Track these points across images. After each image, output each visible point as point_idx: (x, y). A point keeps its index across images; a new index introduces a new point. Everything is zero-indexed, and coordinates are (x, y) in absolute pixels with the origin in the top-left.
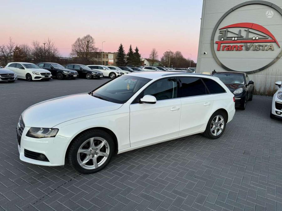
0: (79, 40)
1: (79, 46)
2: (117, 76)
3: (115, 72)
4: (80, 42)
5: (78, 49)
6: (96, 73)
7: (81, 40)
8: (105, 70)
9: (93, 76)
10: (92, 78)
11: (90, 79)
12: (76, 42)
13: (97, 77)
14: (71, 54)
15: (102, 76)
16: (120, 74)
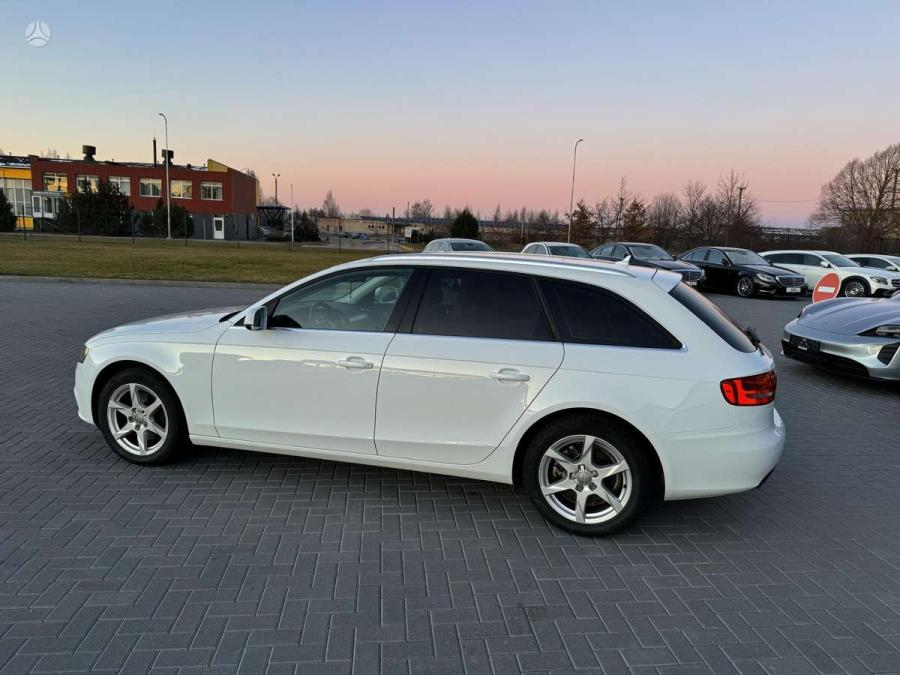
0: (852, 166)
1: (851, 188)
2: (873, 292)
3: (867, 278)
4: (856, 175)
5: (842, 199)
6: (774, 276)
7: (862, 168)
8: (829, 266)
9: (757, 287)
10: (756, 293)
11: (750, 297)
12: (842, 175)
13: (772, 292)
14: (815, 217)
15: (798, 290)
16: (890, 286)
